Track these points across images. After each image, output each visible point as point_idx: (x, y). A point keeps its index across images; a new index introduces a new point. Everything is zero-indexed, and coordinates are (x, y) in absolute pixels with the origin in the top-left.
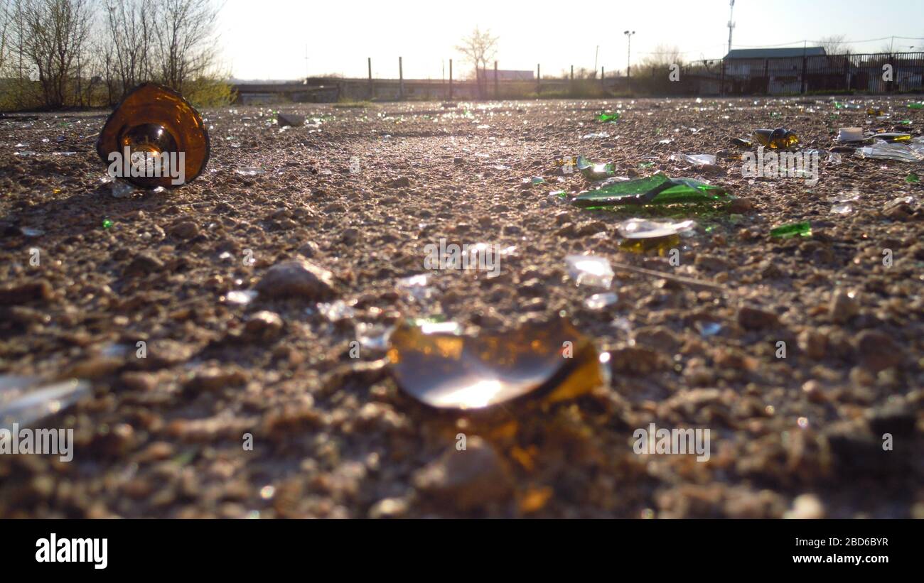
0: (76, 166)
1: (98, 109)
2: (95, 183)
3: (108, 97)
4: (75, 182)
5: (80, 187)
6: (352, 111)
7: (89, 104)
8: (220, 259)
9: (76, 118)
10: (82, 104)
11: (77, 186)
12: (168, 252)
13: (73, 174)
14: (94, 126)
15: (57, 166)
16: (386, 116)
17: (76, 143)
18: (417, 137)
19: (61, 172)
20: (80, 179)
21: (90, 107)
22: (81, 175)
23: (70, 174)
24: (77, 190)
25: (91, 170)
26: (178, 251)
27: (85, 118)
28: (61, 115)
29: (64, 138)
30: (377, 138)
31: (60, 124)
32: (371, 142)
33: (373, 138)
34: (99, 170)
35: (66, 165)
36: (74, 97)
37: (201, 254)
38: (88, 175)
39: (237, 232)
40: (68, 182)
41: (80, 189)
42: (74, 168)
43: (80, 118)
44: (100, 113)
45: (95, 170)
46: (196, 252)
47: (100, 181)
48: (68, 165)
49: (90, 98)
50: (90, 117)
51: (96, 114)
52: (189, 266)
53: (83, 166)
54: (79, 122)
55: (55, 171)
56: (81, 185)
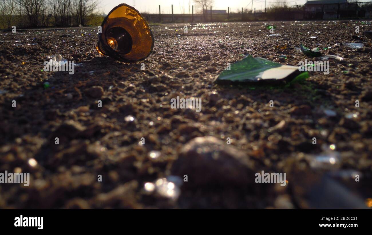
0: (36, 50)
1: (51, 27)
2: (44, 59)
3: (55, 22)
4: (34, 58)
5: (36, 61)
6: (154, 27)
7: (48, 25)
8: (125, 122)
9: (42, 30)
10: (45, 25)
11: (35, 60)
12: (85, 112)
13: (34, 54)
14: (49, 34)
15: (27, 50)
16: (169, 28)
17: (40, 40)
18: (192, 36)
19: (28, 53)
20: (37, 57)
21: (48, 26)
22: (38, 54)
23: (33, 54)
24: (34, 63)
25: (43, 52)
26: (92, 111)
27: (46, 30)
28: (36, 30)
29: (36, 38)
30: (174, 36)
31: (36, 33)
32: (173, 38)
33: (172, 37)
34: (47, 52)
35: (31, 49)
36: (42, 23)
37: (109, 114)
38: (41, 55)
39: (128, 93)
40: (31, 58)
41: (36, 62)
42: (35, 51)
43: (44, 31)
44: (52, 29)
45: (45, 52)
46: (105, 113)
47: (47, 58)
48: (32, 50)
49: (48, 23)
50: (48, 30)
51: (51, 29)
52: (103, 131)
53: (39, 50)
54: (43, 32)
55: (26, 53)
56: (37, 60)
